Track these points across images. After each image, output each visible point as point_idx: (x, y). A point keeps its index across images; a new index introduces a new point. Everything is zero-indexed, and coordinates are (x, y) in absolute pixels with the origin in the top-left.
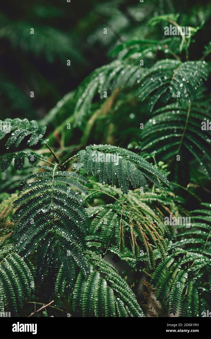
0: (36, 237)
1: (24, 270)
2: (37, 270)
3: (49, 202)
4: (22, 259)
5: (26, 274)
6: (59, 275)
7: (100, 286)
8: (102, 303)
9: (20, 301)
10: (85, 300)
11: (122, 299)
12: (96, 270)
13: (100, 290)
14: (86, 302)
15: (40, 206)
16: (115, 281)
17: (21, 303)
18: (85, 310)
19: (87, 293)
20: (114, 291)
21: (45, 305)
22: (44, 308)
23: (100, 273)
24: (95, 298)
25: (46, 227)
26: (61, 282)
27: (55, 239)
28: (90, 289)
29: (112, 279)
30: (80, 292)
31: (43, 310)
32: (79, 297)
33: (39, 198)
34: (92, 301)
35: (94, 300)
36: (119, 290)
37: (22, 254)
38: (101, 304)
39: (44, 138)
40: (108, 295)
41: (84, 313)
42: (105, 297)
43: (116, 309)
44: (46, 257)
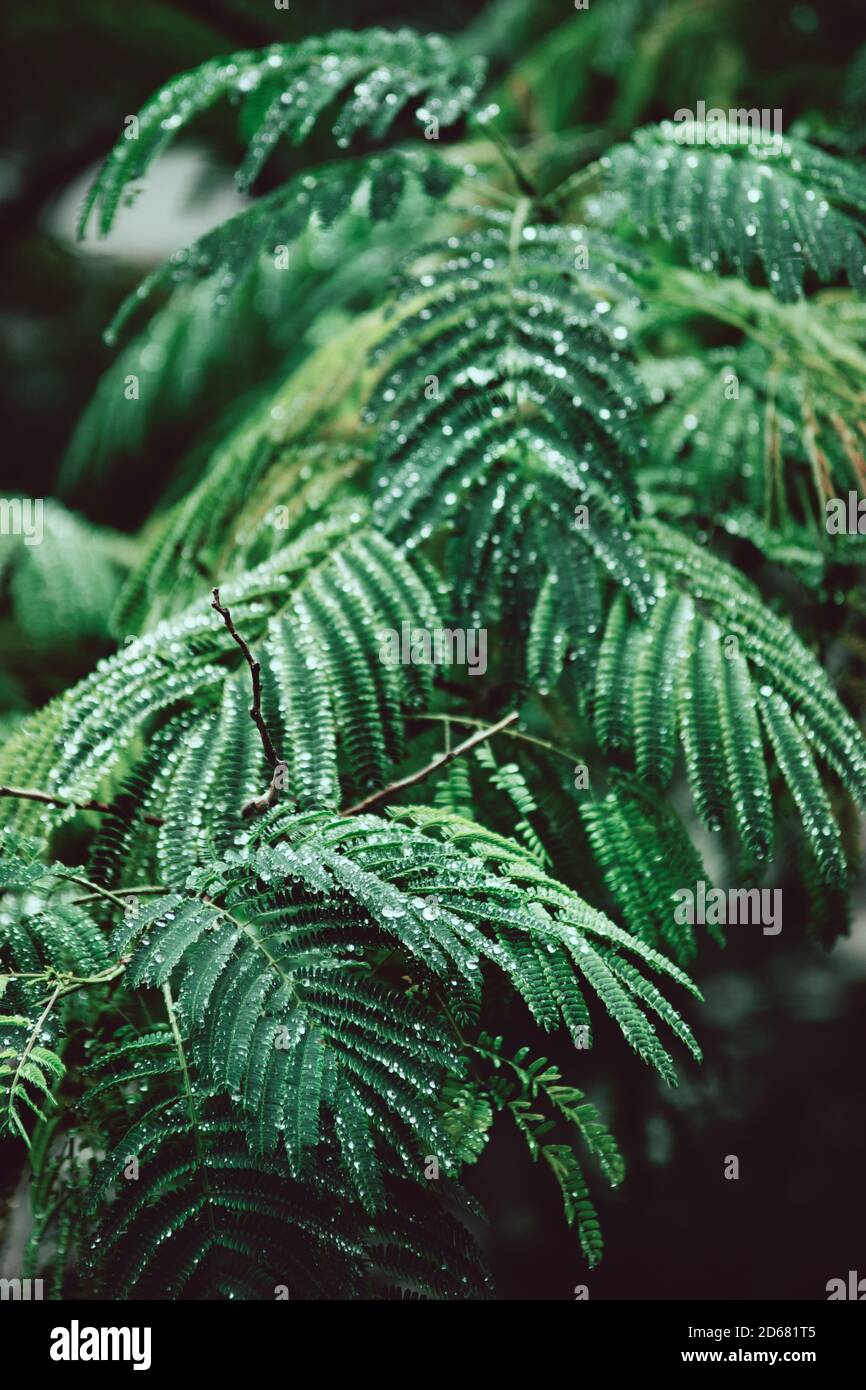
0: (449, 475)
1: (407, 594)
2: (454, 595)
3: (498, 343)
4: (399, 556)
5: (414, 609)
6: (540, 611)
7: (696, 645)
8: (708, 706)
9: (393, 710)
10: (643, 698)
11: (778, 688)
12: (675, 591)
13: (696, 661)
14: (646, 706)
15: (465, 360)
16: (752, 628)
17: (397, 715)
18: (644, 733)
19: (647, 673)
20: (751, 664)
21: (485, 729)
22: (483, 740)
23: (695, 598)
24: (682, 690)
25: (487, 439)
26: (548, 636)
27: (521, 482)
28: (658, 660)
29: (739, 619)
30: (619, 670)
31: (479, 744)
32: (617, 690)
33: (461, 330)
34: (667, 700)
35: (676, 696)
36: (767, 657)
37: (397, 536)
38: (703, 710)
39: (479, 101)
40: (729, 678)
41: (640, 745)
42: (719, 684)
43: (763, 727)
44: (490, 547)
